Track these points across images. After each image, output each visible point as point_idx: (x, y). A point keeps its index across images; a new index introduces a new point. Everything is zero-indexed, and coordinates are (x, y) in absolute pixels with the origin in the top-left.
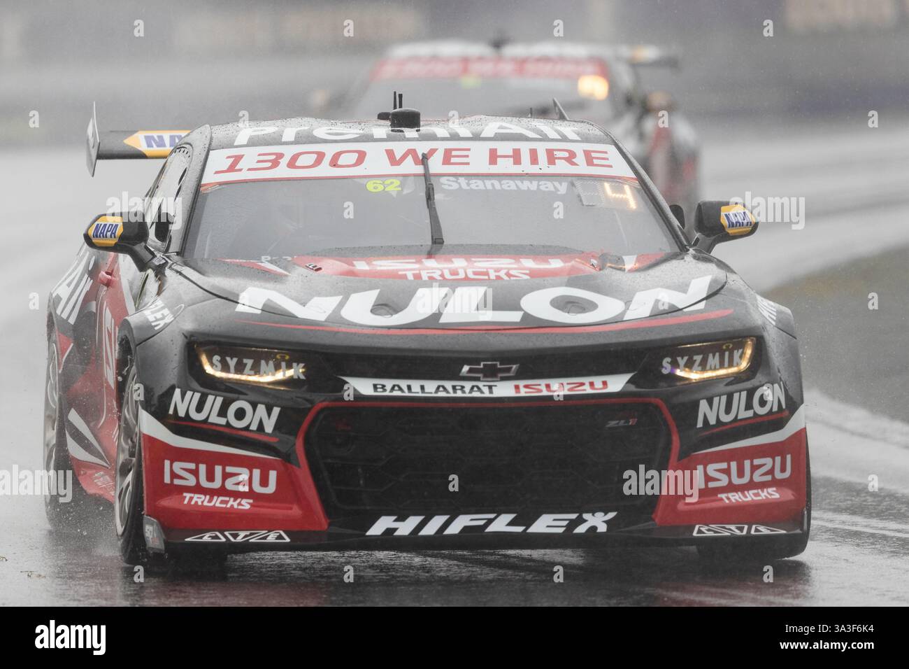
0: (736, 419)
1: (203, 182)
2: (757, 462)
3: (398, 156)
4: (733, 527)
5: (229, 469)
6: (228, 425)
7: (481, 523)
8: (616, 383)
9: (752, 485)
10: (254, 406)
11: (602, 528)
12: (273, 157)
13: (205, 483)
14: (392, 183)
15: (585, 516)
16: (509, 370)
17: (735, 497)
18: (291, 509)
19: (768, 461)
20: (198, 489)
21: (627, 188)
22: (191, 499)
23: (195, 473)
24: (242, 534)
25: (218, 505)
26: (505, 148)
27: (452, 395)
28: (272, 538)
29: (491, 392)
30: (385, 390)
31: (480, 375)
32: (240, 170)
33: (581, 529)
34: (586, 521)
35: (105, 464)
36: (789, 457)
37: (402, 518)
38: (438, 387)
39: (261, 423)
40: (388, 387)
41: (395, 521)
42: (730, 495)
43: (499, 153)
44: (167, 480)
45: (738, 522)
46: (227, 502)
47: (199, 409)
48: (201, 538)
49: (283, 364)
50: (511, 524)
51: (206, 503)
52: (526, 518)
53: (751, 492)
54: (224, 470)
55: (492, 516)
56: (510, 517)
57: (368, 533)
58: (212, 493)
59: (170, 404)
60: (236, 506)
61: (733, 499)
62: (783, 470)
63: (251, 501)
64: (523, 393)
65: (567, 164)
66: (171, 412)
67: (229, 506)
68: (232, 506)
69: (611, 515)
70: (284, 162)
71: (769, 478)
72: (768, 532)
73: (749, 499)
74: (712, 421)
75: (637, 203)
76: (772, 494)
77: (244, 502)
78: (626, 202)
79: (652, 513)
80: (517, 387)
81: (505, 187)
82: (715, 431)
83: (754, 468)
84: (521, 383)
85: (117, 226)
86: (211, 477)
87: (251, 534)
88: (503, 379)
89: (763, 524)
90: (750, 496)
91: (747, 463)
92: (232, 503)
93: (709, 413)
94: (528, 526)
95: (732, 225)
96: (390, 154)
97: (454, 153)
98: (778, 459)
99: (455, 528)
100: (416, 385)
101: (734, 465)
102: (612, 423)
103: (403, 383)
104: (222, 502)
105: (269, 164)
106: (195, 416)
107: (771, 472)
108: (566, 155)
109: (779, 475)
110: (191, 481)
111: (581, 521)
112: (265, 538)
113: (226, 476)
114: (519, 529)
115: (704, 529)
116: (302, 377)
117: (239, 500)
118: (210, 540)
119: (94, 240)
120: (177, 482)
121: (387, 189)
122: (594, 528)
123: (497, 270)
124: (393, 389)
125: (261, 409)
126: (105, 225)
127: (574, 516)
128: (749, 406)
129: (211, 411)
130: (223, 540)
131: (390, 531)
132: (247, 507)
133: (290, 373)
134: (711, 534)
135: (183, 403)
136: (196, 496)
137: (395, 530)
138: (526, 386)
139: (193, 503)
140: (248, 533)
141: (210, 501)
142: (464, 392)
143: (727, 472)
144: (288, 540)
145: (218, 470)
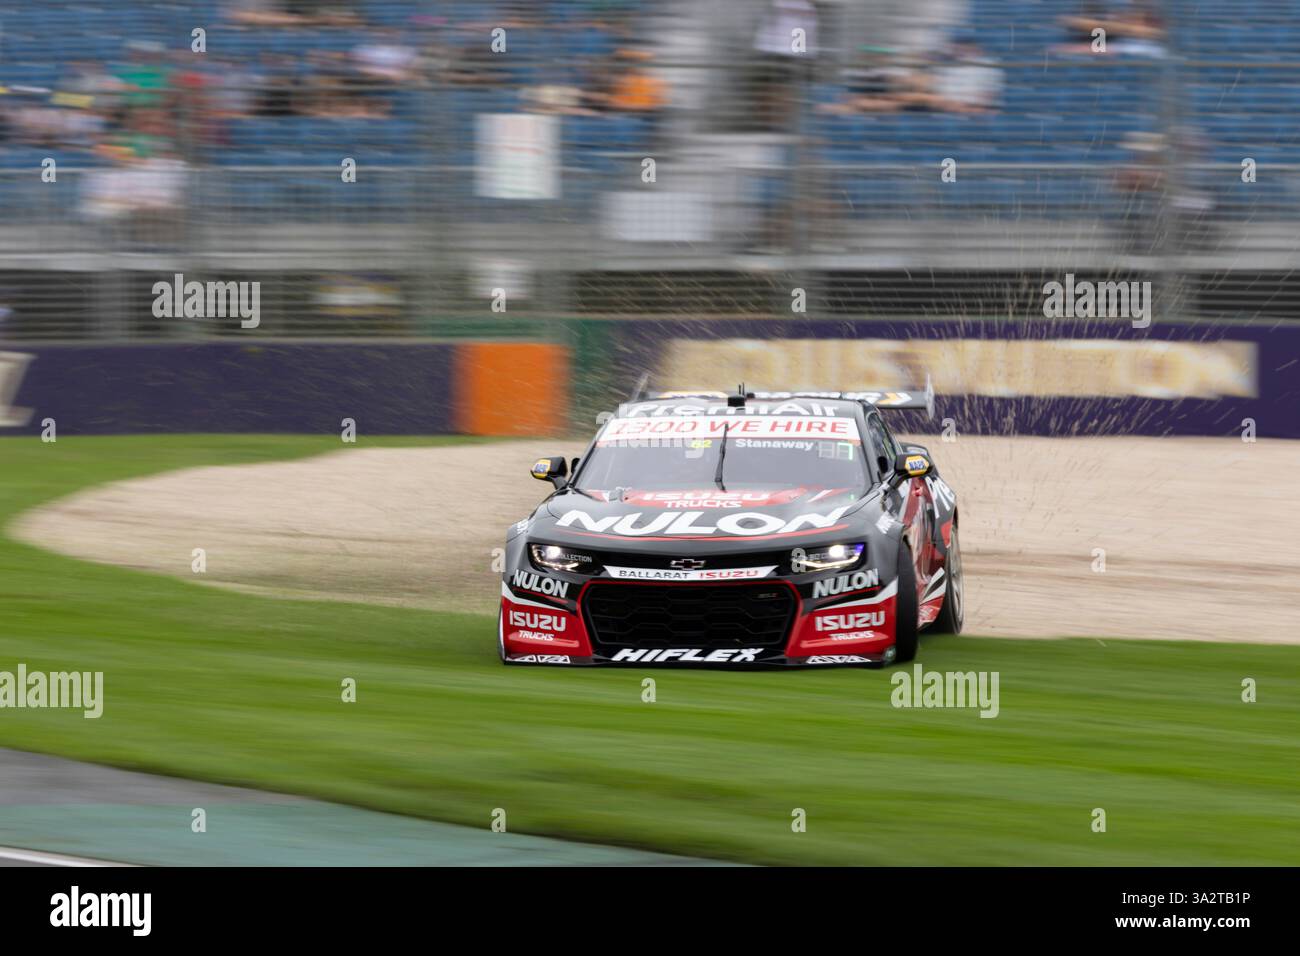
0: (841, 592)
2: (858, 615)
4: (837, 657)
5: (541, 617)
6: (542, 592)
7: (678, 655)
8: (763, 572)
10: (555, 581)
11: (751, 659)
13: (529, 625)
15: (743, 651)
16: (699, 564)
17: (843, 637)
18: (572, 642)
19: (867, 615)
20: (526, 628)
22: (523, 634)
23: (525, 618)
24: (547, 657)
25: (536, 638)
26: (783, 421)
27: (663, 578)
28: (562, 660)
29: (686, 577)
30: (626, 575)
31: (682, 567)
33: (738, 659)
34: (742, 654)
36: (881, 613)
37: (635, 650)
38: (656, 573)
39: (559, 591)
40: (628, 573)
41: (630, 652)
42: (838, 636)
43: (779, 424)
44: (511, 623)
46: (541, 637)
47: (527, 582)
48: (524, 659)
50: (696, 655)
51: (530, 637)
52: (705, 652)
53: (855, 634)
54: (538, 617)
55: (686, 651)
56: (696, 651)
57: (613, 659)
58: (533, 631)
60: (546, 639)
61: (841, 639)
62: (878, 621)
63: (552, 636)
64: (705, 578)
65: (818, 431)
66: (515, 583)
67: (542, 639)
68: (544, 639)
69: (759, 650)
71: (867, 625)
72: (861, 661)
74: (825, 594)
75: (854, 457)
76: (869, 635)
77: (549, 636)
79: (784, 649)
80: (702, 575)
81: (774, 446)
82: (826, 598)
83: (857, 619)
84: (705, 572)
85: (546, 465)
87: (550, 657)
89: (858, 655)
90: (852, 637)
91: (851, 616)
92: (543, 637)
93: (821, 589)
94: (706, 657)
95: (912, 469)
98: (875, 614)
99: (662, 658)
100: (643, 572)
101: (841, 617)
102: (762, 596)
103: (637, 571)
104: (538, 637)
106: (525, 586)
107: (869, 622)
109: (875, 623)
110: (523, 624)
111: (739, 654)
112: (559, 660)
113: (540, 620)
114: (700, 659)
117: (547, 636)
118: (529, 660)
119: (535, 474)
120: (516, 624)
122: (745, 659)
124: (630, 575)
125: (559, 584)
126: (541, 465)
129: (533, 583)
130: (535, 661)
131: (626, 658)
132: (551, 640)
134: (822, 662)
135: (519, 578)
136: (525, 632)
137: (630, 657)
138: (708, 574)
139: (524, 636)
141: (532, 636)
142: (670, 577)
143: (837, 621)
144: (569, 661)
145: (536, 617)
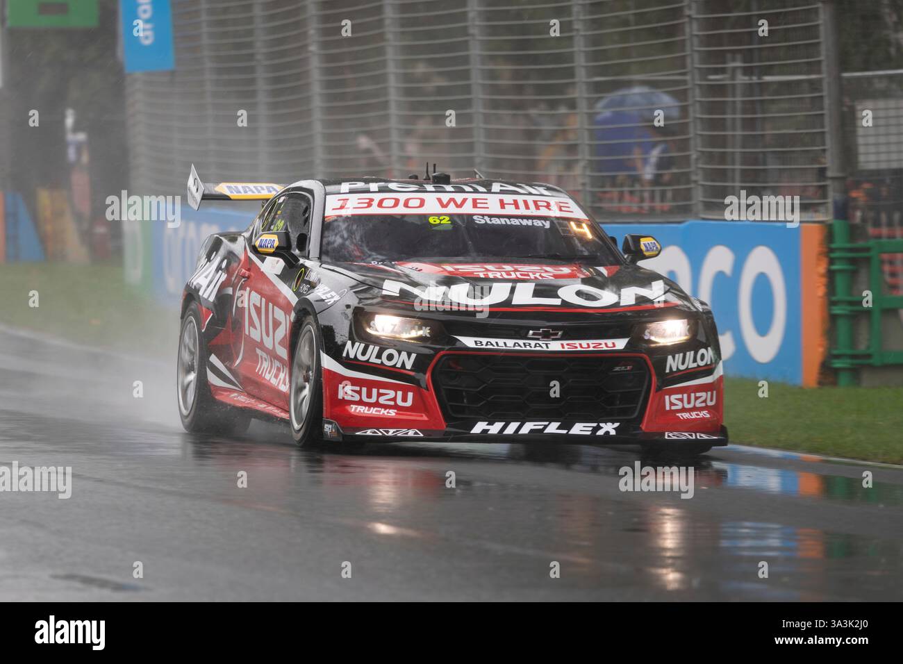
0: (687, 368)
1: (326, 215)
2: (698, 394)
3: (445, 202)
4: (686, 434)
5: (382, 391)
6: (382, 364)
7: (541, 427)
9: (695, 409)
10: (400, 353)
11: (613, 432)
12: (368, 201)
13: (365, 399)
14: (444, 219)
15: (601, 425)
16: (556, 334)
17: (686, 415)
18: (422, 416)
19: (703, 394)
20: (361, 403)
21: (584, 225)
22: (356, 409)
23: (359, 393)
24: (392, 431)
25: (374, 412)
27: (524, 348)
28: (411, 433)
29: (547, 347)
30: (482, 345)
31: (540, 337)
32: (349, 208)
33: (600, 433)
34: (602, 428)
35: (237, 389)
36: (715, 392)
37: (491, 423)
38: (515, 343)
39: (403, 363)
40: (484, 343)
41: (487, 425)
42: (683, 414)
44: (340, 396)
45: (689, 430)
46: (380, 411)
47: (364, 353)
48: (366, 432)
49: (417, 327)
50: (558, 428)
51: (366, 412)
52: (567, 425)
53: (695, 413)
54: (378, 391)
55: (547, 423)
56: (558, 424)
57: (472, 432)
58: (370, 405)
59: (343, 350)
60: (386, 414)
61: (684, 417)
62: (711, 400)
63: (396, 411)
64: (567, 348)
65: (547, 209)
66: (344, 355)
67: (381, 413)
68: (384, 413)
69: (617, 425)
70: (375, 203)
71: (703, 405)
72: (707, 438)
73: (694, 417)
74: (674, 369)
76: (705, 414)
77: (391, 411)
78: (584, 234)
79: (640, 424)
80: (562, 345)
81: (513, 223)
82: (676, 375)
83: (696, 398)
84: (565, 342)
85: (274, 240)
86: (369, 396)
87: (397, 431)
88: (554, 340)
89: (703, 433)
90: (694, 415)
91: (693, 395)
92: (383, 412)
93: (673, 363)
94: (569, 430)
95: (647, 250)
96: (440, 200)
97: (478, 201)
98: (709, 393)
100: (501, 342)
101: (685, 396)
102: (617, 369)
103: (493, 341)
104: (376, 411)
105: (366, 205)
106: (360, 357)
107: (705, 401)
108: (545, 204)
109: (709, 403)
110: (357, 398)
111: (599, 428)
112: (407, 433)
113: (379, 395)
114: (564, 432)
115: (671, 435)
116: (428, 336)
117: (388, 410)
118: (371, 434)
119: (259, 249)
120: (347, 398)
121: (442, 222)
122: (607, 433)
123: (534, 273)
124: (487, 344)
125: (404, 354)
126: (266, 240)
127: (595, 425)
128: (695, 361)
129: (371, 355)
130: (380, 434)
131: (485, 431)
132: (394, 414)
133: (421, 333)
134: (675, 438)
135: (353, 350)
136: (360, 407)
137: (489, 430)
138: (568, 345)
139: (357, 411)
140: (395, 430)
141: (368, 410)
142: (531, 347)
143: (681, 400)
144: (422, 435)
145: (375, 391)
